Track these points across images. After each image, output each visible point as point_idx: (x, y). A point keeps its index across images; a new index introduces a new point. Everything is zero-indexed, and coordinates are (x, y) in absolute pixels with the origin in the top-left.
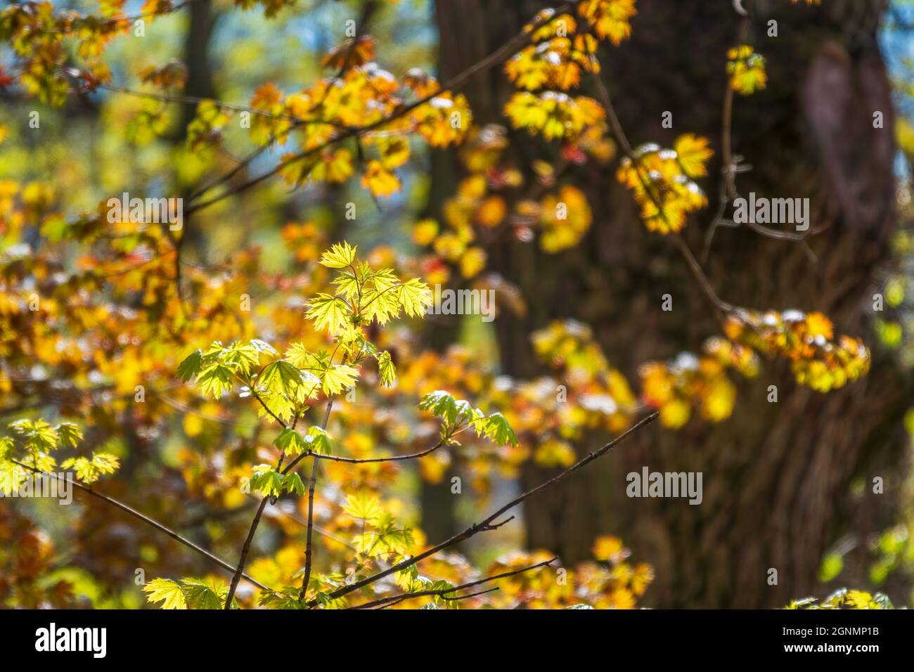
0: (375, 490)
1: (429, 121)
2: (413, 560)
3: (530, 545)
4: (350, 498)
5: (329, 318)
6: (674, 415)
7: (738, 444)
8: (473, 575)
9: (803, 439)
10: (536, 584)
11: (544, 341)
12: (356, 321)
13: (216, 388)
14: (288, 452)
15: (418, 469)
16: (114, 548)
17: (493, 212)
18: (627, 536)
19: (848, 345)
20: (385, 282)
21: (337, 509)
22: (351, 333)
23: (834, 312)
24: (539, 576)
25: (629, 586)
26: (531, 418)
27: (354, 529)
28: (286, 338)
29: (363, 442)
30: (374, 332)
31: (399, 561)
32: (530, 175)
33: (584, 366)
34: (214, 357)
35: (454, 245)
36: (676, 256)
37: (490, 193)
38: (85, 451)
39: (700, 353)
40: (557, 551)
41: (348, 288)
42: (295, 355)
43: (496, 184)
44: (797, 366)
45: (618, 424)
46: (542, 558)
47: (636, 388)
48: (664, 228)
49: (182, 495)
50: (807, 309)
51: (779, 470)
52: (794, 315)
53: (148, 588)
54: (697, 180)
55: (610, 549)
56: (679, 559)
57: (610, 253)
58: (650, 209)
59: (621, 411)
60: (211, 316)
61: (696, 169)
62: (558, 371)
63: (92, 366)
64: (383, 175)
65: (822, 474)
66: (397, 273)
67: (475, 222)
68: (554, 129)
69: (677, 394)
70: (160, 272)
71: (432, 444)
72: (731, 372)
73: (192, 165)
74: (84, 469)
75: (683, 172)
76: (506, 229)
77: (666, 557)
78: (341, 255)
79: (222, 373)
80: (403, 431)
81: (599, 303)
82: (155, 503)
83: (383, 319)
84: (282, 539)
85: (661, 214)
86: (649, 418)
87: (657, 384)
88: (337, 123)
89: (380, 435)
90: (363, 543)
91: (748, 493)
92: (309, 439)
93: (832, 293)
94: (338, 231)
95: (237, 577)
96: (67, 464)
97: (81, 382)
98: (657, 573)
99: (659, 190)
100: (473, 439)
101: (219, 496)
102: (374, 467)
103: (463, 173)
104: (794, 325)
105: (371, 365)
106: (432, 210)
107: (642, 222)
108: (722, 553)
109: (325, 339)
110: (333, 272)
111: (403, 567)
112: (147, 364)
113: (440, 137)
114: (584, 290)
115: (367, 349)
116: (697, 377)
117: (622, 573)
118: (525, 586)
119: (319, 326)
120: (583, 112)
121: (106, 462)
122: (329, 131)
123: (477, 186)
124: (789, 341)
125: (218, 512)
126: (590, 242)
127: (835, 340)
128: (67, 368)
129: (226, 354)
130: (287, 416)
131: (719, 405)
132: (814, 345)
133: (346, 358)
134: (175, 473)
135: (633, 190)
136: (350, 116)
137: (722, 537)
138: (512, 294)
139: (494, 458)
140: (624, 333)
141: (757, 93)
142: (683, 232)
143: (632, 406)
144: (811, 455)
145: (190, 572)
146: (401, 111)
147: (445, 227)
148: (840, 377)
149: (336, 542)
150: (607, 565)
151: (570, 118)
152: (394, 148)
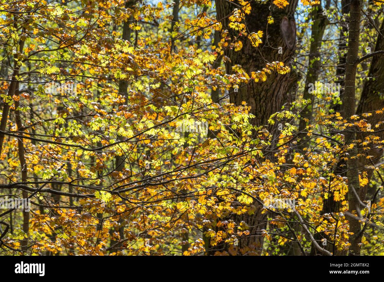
0: (204, 92)
1: (215, 27)
2: (211, 104)
3: (231, 102)
4: (200, 93)
5: (197, 61)
6: (257, 80)
7: (267, 86)
8: (220, 107)
9: (279, 85)
10: (231, 109)
11: (233, 67)
12: (202, 62)
13: (178, 73)
14: (190, 84)
15: (212, 88)
16: (159, 101)
17: (226, 44)
18: (247, 101)
19: (287, 67)
20: (207, 56)
21: (197, 95)
22: (201, 64)
23: (285, 63)
24: (232, 107)
25: (247, 109)
26: (231, 80)
27: (200, 98)
28: (190, 65)
29: (202, 83)
30: (205, 64)
31: (208, 104)
32: (232, 38)
33: (240, 72)
34: (178, 67)
35: (219, 50)
36: (258, 52)
37: (226, 41)
38: (154, 83)
39: (262, 70)
40: (235, 103)
41: (200, 56)
42: (191, 67)
43: (227, 40)
44: (278, 70)
45: (246, 81)
46: (233, 104)
47: (250, 76)
48: (255, 46)
49: (171, 92)
50: (280, 61)
51: (274, 91)
52: (277, 62)
53: (165, 107)
54: (261, 38)
55: (244, 103)
56: (256, 105)
57: (246, 52)
58: (253, 43)
59: (247, 79)
60: (176, 59)
61: (261, 36)
62: (236, 73)
63: (155, 69)
64: (207, 36)
65: (282, 91)
66: (209, 54)
67: (223, 46)
68: (237, 29)
69: (257, 77)
70: (168, 51)
71: (214, 84)
72: (266, 73)
73: (174, 34)
74: (154, 86)
75: (259, 37)
76: (228, 47)
77: (254, 105)
78: (199, 51)
79: (179, 70)
80: (209, 82)
81: (243, 61)
82: (166, 93)
83: (206, 62)
84: (188, 100)
85: (255, 43)
86: (252, 81)
87: (254, 75)
88: (199, 26)
89: (205, 83)
90: (202, 100)
91: (269, 94)
92: (194, 82)
93: (284, 60)
94: (199, 47)
95: (180, 106)
96: (151, 85)
97: (153, 71)
98: (252, 107)
99: (255, 40)
100: (222, 83)
101: (177, 92)
102: (204, 88)
103: (221, 38)
104: (278, 63)
105: (204, 70)
106: (215, 44)
107: (251, 45)
108: (264, 104)
109: (196, 65)
110: (198, 54)
111: (209, 105)
112: (165, 69)
113: (217, 29)
114: (242, 58)
115: (204, 67)
116: (260, 74)
117: (246, 107)
118: (229, 109)
119: (195, 63)
120: (242, 26)
121: (158, 85)
122: (198, 28)
123: (223, 40)
124: (276, 67)
125: (176, 95)
126: (243, 50)
127: (285, 66)
128: (151, 69)
129: (180, 67)
130: (190, 78)
131: (264, 79)
132: (281, 67)
133: (200, 69)
134: (170, 87)
135: (250, 40)
136: (202, 26)
137: (264, 102)
138: (229, 59)
139: (225, 87)
140: (248, 66)
141: (272, 24)
142: (258, 47)
143: (249, 79)
144: (280, 88)
145: (172, 105)
146: (210, 25)
147: (217, 46)
148: (285, 73)
149: (197, 101)
150: (243, 106)
151: (240, 27)
152: (209, 31)
